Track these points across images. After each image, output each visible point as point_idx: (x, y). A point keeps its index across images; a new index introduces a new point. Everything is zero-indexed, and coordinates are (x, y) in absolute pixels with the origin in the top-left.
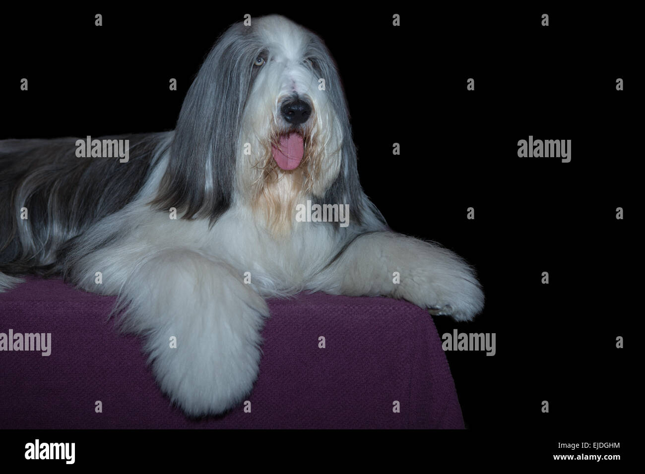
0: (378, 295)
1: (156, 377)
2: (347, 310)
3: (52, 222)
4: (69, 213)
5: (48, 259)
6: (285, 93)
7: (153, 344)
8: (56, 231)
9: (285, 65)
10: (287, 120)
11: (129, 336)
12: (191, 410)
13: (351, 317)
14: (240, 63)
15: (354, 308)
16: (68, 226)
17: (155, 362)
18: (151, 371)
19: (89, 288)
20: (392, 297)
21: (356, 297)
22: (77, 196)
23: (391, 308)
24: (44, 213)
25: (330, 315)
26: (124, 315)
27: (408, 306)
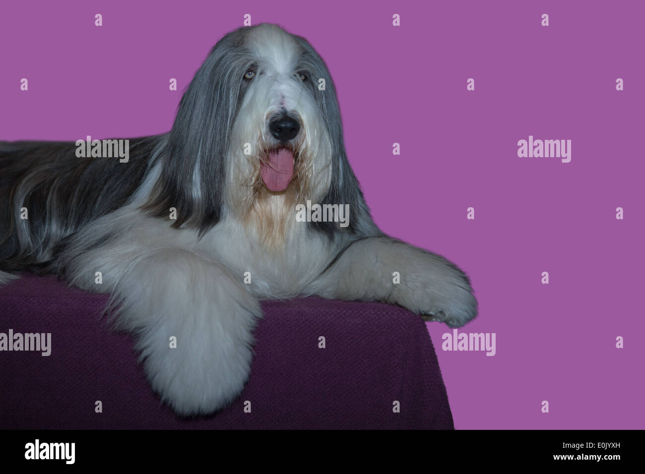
0: (372, 301)
1: (147, 375)
2: (341, 314)
3: (50, 220)
4: (67, 211)
5: (44, 256)
6: (274, 108)
7: (145, 342)
8: (54, 229)
9: (275, 78)
10: (275, 137)
11: (121, 334)
12: (181, 409)
13: (343, 321)
14: (229, 77)
15: (347, 311)
16: (67, 224)
17: (147, 360)
18: (143, 369)
19: (83, 286)
20: (386, 302)
21: (350, 301)
22: (76, 194)
23: (384, 313)
24: (42, 212)
25: (324, 318)
26: (117, 312)
27: (402, 312)
